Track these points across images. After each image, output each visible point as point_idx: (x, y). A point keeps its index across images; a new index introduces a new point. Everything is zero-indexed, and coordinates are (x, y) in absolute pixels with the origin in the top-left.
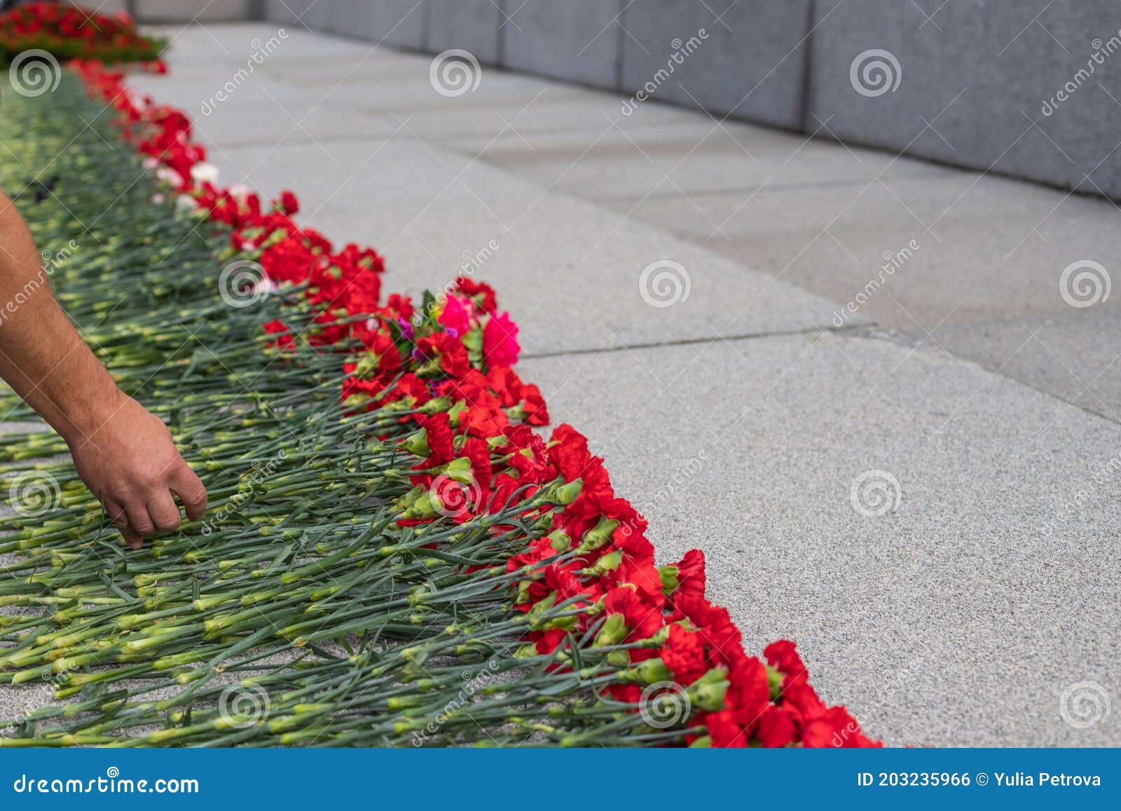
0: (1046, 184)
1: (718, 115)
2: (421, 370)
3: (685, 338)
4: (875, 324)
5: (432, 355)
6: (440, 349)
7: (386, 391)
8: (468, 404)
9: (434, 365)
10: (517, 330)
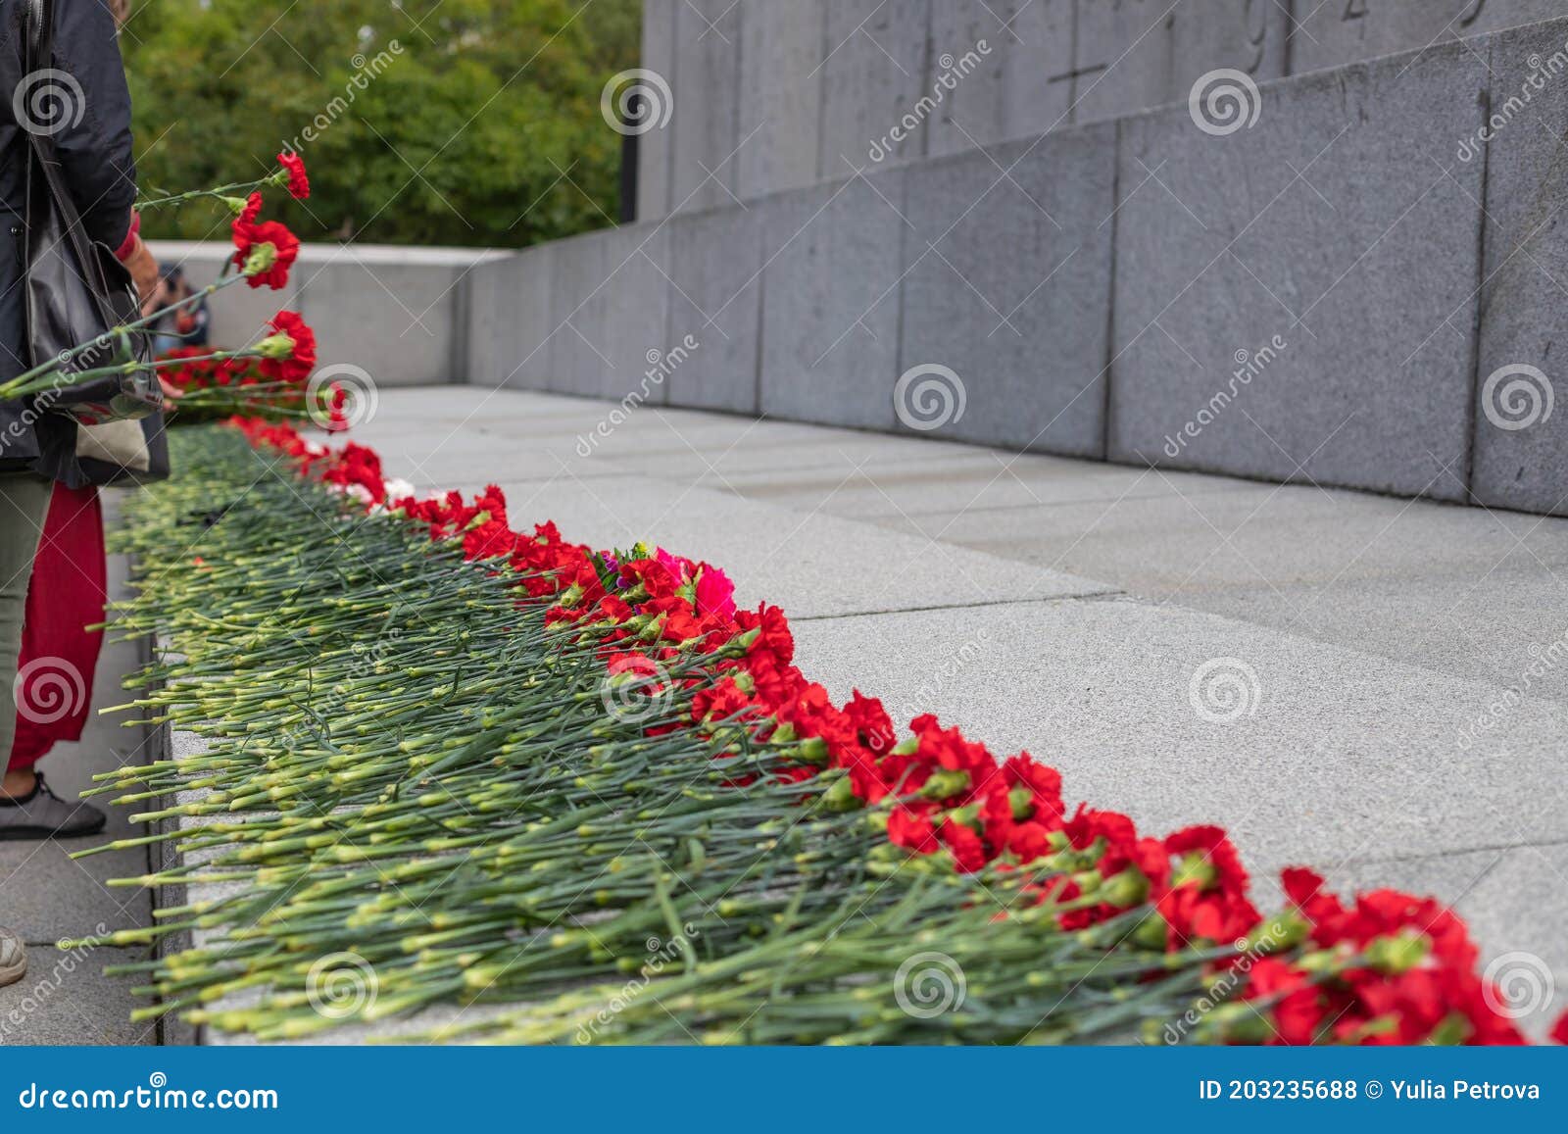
0: (1366, 491)
1: (1008, 448)
2: (625, 596)
3: (917, 606)
4: (1123, 592)
5: (636, 582)
6: (643, 574)
7: (589, 615)
8: (668, 615)
9: (637, 591)
10: (732, 588)
